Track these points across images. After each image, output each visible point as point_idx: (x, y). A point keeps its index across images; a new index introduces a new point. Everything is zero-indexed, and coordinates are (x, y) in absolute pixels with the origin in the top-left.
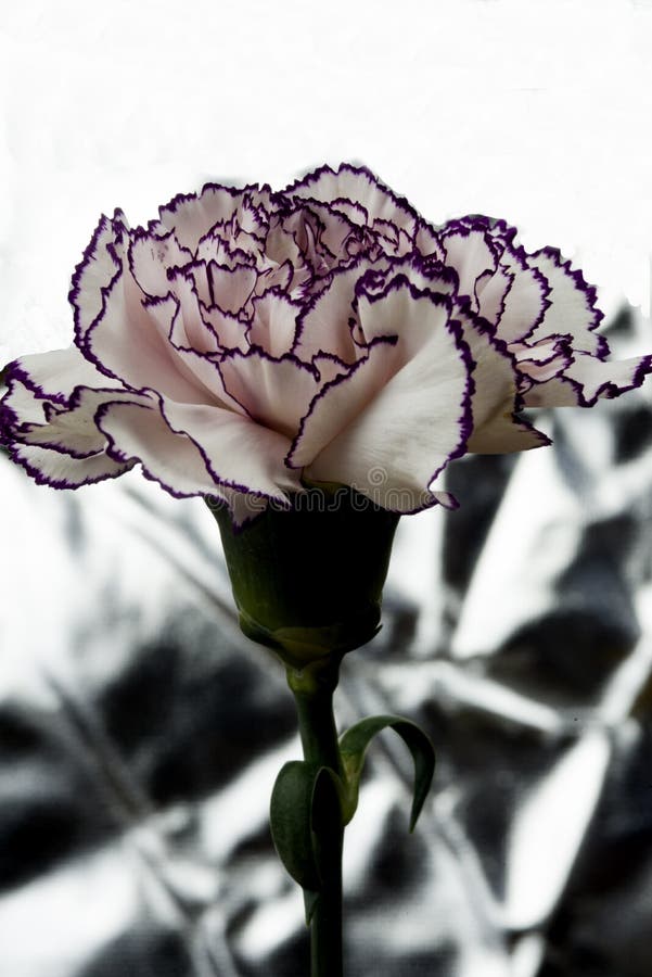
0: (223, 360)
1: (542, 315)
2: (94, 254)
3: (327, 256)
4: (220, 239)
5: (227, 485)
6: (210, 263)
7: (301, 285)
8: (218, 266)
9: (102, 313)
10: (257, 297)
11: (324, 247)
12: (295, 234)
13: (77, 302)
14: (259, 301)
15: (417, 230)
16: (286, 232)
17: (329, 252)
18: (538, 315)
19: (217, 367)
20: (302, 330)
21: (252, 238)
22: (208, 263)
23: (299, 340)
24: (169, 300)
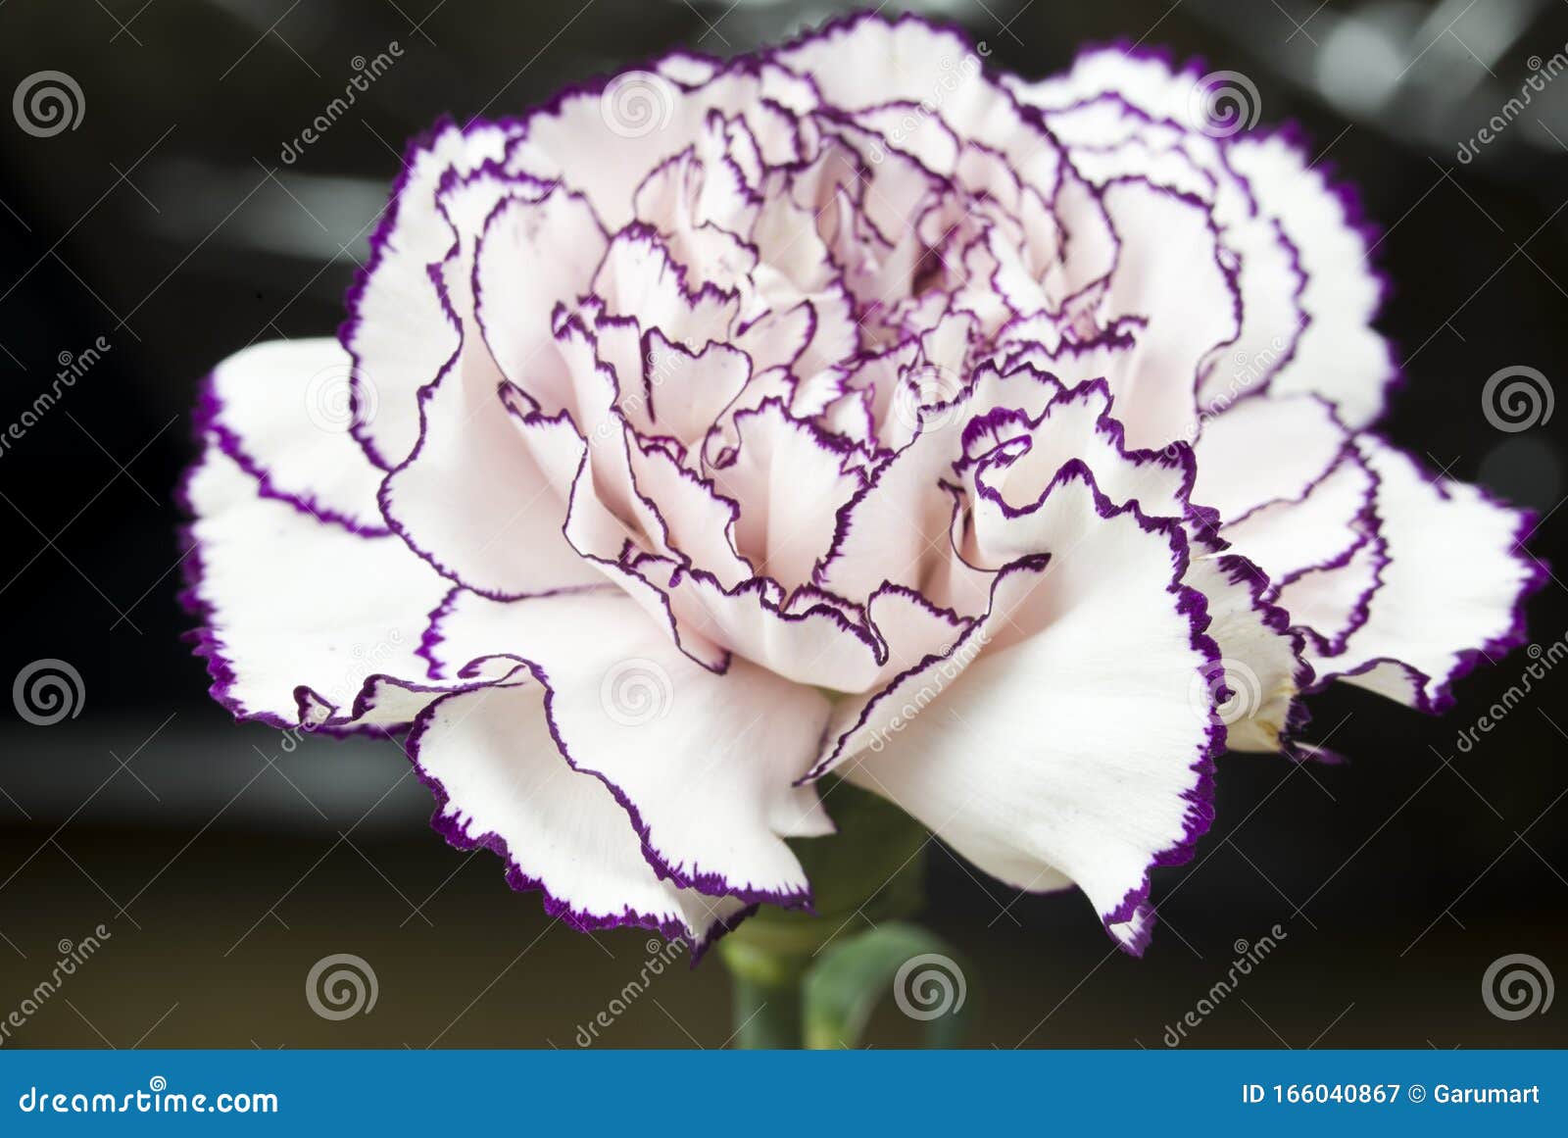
0: (675, 580)
1: (1294, 346)
3: (875, 244)
4: (667, 257)
5: (681, 881)
6: (648, 333)
7: (834, 368)
8: (666, 341)
9: (420, 442)
10: (747, 411)
11: (870, 224)
12: (817, 211)
13: (355, 345)
14: (749, 419)
15: (1060, 182)
16: (798, 207)
17: (879, 236)
19: (665, 599)
20: (849, 530)
21: (729, 242)
22: (643, 330)
23: (840, 549)
24: (565, 423)
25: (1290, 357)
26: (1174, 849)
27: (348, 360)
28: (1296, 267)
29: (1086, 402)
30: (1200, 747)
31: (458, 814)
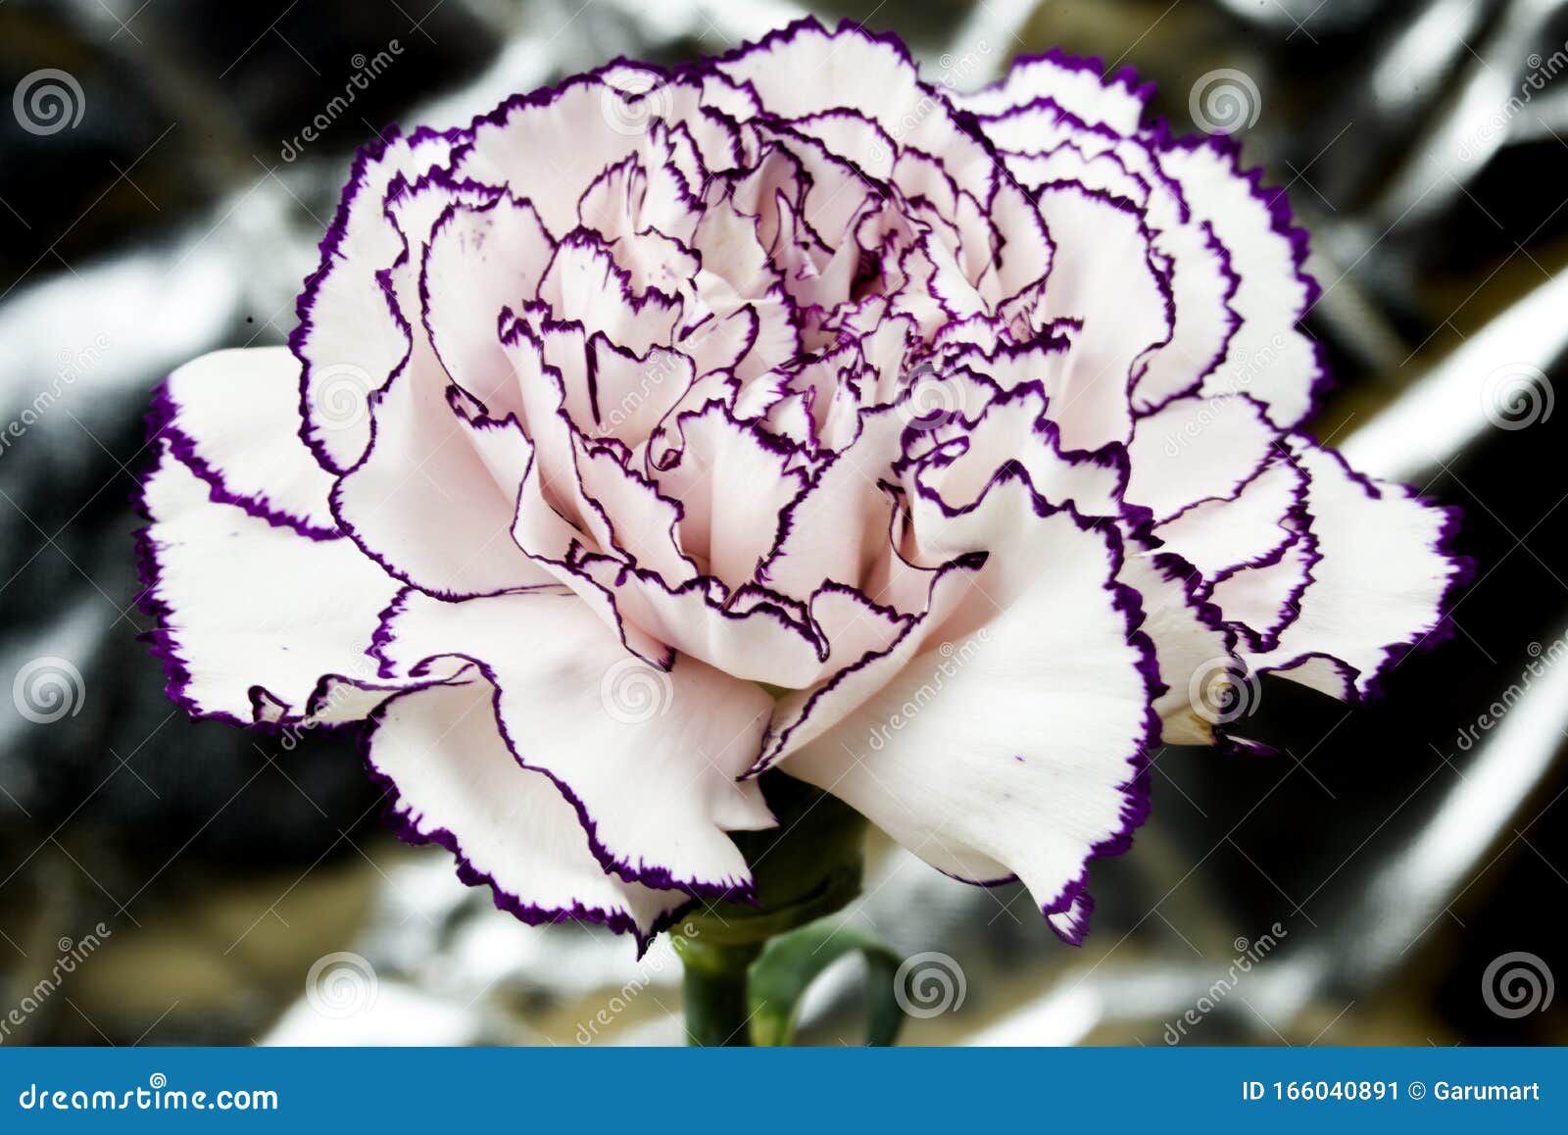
0: (621, 580)
1: (1225, 348)
2: (343, 246)
3: (814, 248)
4: (611, 264)
5: (626, 874)
6: (593, 337)
8: (611, 345)
9: (371, 446)
10: (691, 414)
11: (810, 230)
12: (758, 218)
13: (305, 351)
14: (692, 421)
16: (739, 214)
17: (819, 242)
18: (1216, 347)
19: (611, 598)
20: (791, 529)
21: (673, 246)
22: (589, 334)
23: (782, 548)
24: (512, 427)
25: (1221, 358)
26: (1112, 841)
27: (298, 366)
28: (1226, 270)
29: (1022, 403)
30: (1137, 741)
31: (409, 810)
